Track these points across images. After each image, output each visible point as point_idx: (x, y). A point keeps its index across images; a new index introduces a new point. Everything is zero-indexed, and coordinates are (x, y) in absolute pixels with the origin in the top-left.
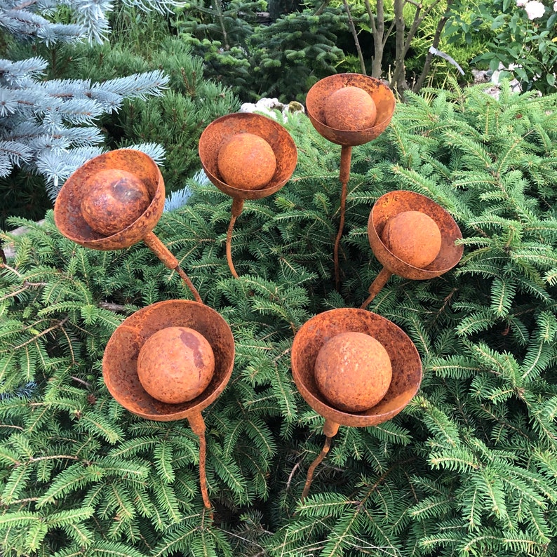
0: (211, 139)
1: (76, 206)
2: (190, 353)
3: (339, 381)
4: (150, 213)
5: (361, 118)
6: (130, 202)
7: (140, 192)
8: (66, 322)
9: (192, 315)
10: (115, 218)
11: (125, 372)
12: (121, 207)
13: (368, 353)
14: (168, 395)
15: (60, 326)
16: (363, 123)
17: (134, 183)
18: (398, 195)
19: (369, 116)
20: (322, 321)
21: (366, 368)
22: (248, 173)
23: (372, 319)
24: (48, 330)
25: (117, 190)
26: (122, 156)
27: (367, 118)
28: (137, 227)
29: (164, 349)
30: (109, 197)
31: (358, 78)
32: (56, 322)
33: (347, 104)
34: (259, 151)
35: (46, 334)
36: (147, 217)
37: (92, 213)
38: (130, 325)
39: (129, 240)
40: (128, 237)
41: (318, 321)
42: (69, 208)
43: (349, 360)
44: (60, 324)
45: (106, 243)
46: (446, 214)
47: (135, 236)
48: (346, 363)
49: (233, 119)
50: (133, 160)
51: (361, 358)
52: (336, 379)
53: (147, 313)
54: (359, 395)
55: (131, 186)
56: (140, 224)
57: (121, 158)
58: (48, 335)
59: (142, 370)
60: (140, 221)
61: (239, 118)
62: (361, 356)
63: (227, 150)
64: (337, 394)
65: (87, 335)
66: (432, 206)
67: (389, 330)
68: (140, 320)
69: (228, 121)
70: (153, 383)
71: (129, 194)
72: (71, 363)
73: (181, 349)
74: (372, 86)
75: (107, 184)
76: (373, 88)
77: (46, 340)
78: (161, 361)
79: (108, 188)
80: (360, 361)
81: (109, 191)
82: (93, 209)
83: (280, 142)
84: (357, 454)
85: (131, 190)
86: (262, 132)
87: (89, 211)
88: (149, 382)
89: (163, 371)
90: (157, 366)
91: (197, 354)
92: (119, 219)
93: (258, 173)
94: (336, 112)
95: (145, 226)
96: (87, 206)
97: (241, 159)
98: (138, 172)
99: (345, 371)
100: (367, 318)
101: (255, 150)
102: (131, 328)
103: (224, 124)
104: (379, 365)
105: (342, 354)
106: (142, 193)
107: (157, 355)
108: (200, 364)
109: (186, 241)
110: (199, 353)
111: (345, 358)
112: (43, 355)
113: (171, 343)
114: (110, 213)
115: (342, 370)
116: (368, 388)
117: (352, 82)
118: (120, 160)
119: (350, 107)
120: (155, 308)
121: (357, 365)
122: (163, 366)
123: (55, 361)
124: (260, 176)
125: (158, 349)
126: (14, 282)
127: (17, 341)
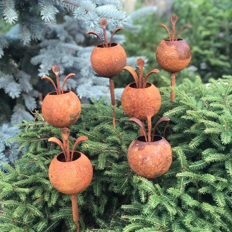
24: (45, 139)
77: (43, 142)
126: (40, 121)
127: (33, 139)
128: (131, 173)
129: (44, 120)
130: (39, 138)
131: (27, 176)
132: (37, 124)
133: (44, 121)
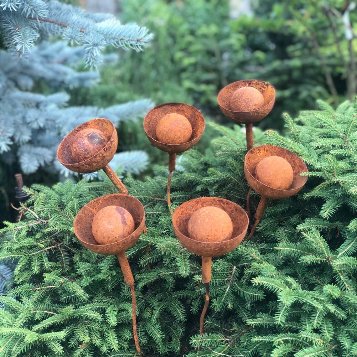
0: (153, 118)
1: (69, 152)
2: (119, 216)
3: (197, 228)
4: (107, 149)
5: (251, 105)
6: (97, 145)
7: (103, 140)
8: (62, 245)
9: (125, 204)
10: (88, 153)
11: (86, 233)
12: (92, 147)
13: (215, 213)
14: (107, 239)
15: (58, 247)
16: (253, 108)
17: (100, 135)
18: (268, 148)
19: (257, 103)
20: (196, 204)
21: (213, 221)
22: (172, 135)
23: (227, 204)
24: (50, 247)
25: (91, 138)
26: (97, 123)
27: (255, 105)
28: (99, 156)
29: (105, 213)
30: (86, 141)
31: (255, 83)
32: (56, 243)
33: (242, 96)
34: (179, 122)
35: (48, 249)
36: (105, 151)
37: (76, 151)
38: (90, 207)
39: (95, 164)
40: (95, 162)
41: (194, 204)
42: (66, 152)
43: (203, 217)
44: (58, 245)
45: (82, 165)
46: (300, 160)
47: (98, 162)
48: (202, 218)
49: (167, 106)
50: (102, 125)
51: (210, 216)
52: (196, 227)
53: (101, 202)
54: (208, 236)
55: (99, 136)
56: (101, 155)
57: (96, 124)
58: (50, 250)
59: (94, 225)
60: (101, 153)
61: (172, 106)
62: (210, 214)
63: (161, 122)
64: (196, 236)
65: (75, 253)
66: (291, 155)
67: (236, 210)
68: (96, 205)
69: (164, 107)
70: (98, 232)
71: (97, 140)
72: (62, 267)
73: (114, 213)
74: (264, 87)
75: (86, 134)
76: (265, 88)
77: (48, 252)
78: (103, 219)
79: (86, 136)
80: (209, 217)
81: (86, 138)
82: (77, 148)
83: (197, 119)
84: (230, 306)
85: (98, 138)
86: (186, 114)
87: (75, 150)
88: (97, 232)
89: (104, 224)
90: (101, 222)
91: (123, 217)
92: (90, 154)
93: (178, 135)
94: (235, 101)
95: (104, 157)
96: (74, 147)
97: (168, 127)
98: (105, 132)
99: (200, 222)
100: (224, 204)
101: (177, 121)
102: (91, 209)
103: (161, 109)
104: (221, 220)
105: (200, 214)
106: (105, 141)
107: (101, 216)
108: (124, 223)
109: (144, 197)
110: (124, 217)
111: (201, 216)
112: (45, 260)
113: (109, 211)
114: (86, 150)
115: (199, 222)
116: (213, 232)
117: (251, 85)
118: (95, 125)
119: (244, 98)
120: (105, 198)
121: (207, 219)
122: (104, 221)
123: (52, 264)
124: (180, 137)
125: (102, 213)
126: (32, 219)
127: (31, 251)
128: (233, 277)
129: (38, 217)
130: (41, 248)
131: (47, 312)
132: (30, 225)
133: (39, 219)
